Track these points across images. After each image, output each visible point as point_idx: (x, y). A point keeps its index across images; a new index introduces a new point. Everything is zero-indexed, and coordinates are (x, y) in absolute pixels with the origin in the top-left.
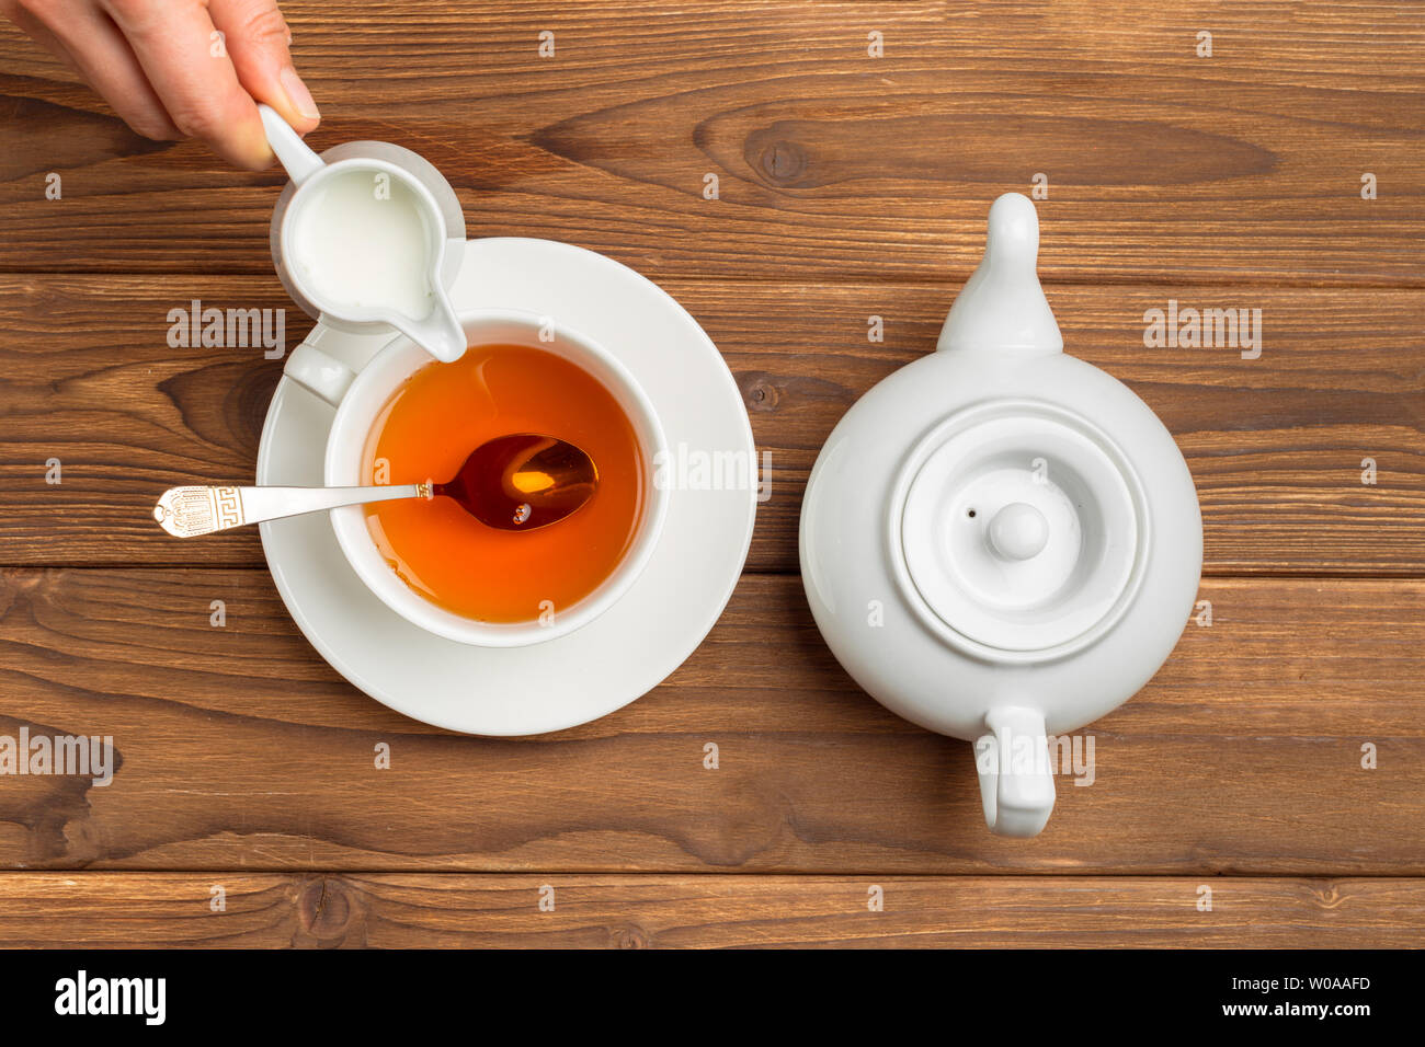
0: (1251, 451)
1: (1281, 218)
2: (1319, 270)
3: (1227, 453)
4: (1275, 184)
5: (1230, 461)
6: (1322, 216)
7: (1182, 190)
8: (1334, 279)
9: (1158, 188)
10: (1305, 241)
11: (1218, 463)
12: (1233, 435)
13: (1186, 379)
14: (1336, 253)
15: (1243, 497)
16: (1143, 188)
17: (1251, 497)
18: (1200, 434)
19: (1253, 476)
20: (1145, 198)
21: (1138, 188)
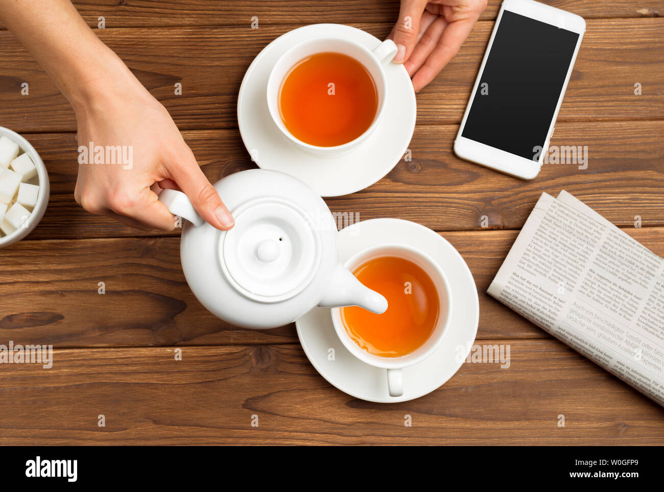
0: (595, 182)
1: (585, 96)
2: (600, 114)
3: (586, 183)
4: (582, 84)
5: (588, 186)
6: (599, 95)
8: (605, 117)
10: (594, 104)
11: (583, 186)
15: (593, 198)
17: (597, 198)
18: (577, 176)
19: (597, 191)
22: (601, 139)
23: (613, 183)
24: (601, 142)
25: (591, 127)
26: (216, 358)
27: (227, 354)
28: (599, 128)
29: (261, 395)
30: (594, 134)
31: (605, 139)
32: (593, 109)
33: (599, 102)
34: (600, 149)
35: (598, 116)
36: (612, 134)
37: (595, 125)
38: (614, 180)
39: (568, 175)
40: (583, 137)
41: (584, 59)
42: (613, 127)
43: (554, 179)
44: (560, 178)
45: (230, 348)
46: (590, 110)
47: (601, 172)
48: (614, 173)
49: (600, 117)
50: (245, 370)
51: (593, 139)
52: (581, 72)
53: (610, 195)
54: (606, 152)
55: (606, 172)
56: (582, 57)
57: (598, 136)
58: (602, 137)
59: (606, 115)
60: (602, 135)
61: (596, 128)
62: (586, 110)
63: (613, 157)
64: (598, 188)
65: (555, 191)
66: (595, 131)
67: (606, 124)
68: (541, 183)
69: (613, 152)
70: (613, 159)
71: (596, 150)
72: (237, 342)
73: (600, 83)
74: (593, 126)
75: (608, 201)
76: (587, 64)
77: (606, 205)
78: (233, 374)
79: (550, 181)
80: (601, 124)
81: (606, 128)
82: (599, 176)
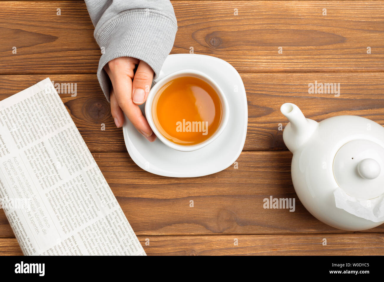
7: (321, 47)
9: (315, 47)
16: (311, 47)
20: (312, 49)
21: (309, 47)
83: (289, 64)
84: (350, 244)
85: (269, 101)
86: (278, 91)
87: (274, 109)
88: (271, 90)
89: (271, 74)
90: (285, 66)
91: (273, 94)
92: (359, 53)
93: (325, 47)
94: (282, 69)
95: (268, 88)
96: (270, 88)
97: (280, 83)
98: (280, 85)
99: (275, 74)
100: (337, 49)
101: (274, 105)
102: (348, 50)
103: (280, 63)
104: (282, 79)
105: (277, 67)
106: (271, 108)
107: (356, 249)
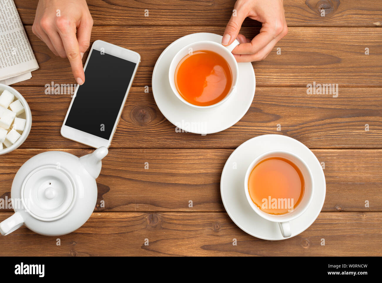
0: (347, 122)
1: (342, 72)
2: (350, 83)
3: (341, 123)
4: (341, 65)
5: (342, 124)
7: (321, 67)
8: (353, 85)
9: (316, 66)
10: (347, 77)
11: (340, 125)
12: (343, 119)
13: (333, 107)
14: (354, 80)
15: (345, 132)
16: (313, 66)
17: (347, 132)
19: (347, 128)
20: (313, 68)
21: (312, 66)
22: (351, 98)
23: (357, 123)
24: (350, 99)
25: (345, 90)
26: (126, 219)
27: (133, 217)
28: (350, 91)
29: (152, 241)
30: (347, 95)
31: (353, 98)
32: (347, 80)
33: (350, 76)
34: (350, 103)
35: (350, 84)
36: (357, 95)
37: (348, 90)
38: (358, 121)
39: (331, 118)
40: (340, 96)
41: (342, 51)
42: (358, 91)
43: (323, 120)
44: (326, 120)
45: (135, 214)
46: (345, 81)
47: (350, 117)
48: (357, 118)
49: (350, 85)
50: (143, 227)
51: (346, 98)
52: (340, 59)
53: (355, 130)
54: (354, 105)
55: (353, 117)
56: (342, 50)
57: (349, 96)
58: (351, 96)
59: (354, 84)
60: (352, 96)
61: (348, 91)
62: (343, 81)
63: (357, 108)
64: (348, 126)
65: (323, 127)
66: (347, 93)
67: (354, 89)
68: (316, 122)
69: (357, 105)
70: (357, 109)
71: (348, 104)
72: (139, 210)
73: (351, 65)
74: (346, 90)
75: (354, 134)
76: (344, 54)
77: (352, 136)
78: (136, 229)
79: (321, 121)
80: (350, 89)
81: (354, 91)
82: (349, 119)
83: (295, 80)
84: (336, 219)
85: (277, 110)
86: (284, 102)
87: (281, 116)
88: (279, 101)
89: (279, 88)
90: (292, 82)
91: (280, 104)
92: (351, 72)
93: (325, 66)
94: (288, 84)
95: (276, 99)
96: (278, 99)
97: (286, 95)
98: (286, 97)
99: (282, 88)
100: (334, 68)
101: (281, 113)
102: (342, 69)
103: (288, 79)
104: (288, 92)
105: (285, 82)
106: (279, 115)
107: (341, 223)
